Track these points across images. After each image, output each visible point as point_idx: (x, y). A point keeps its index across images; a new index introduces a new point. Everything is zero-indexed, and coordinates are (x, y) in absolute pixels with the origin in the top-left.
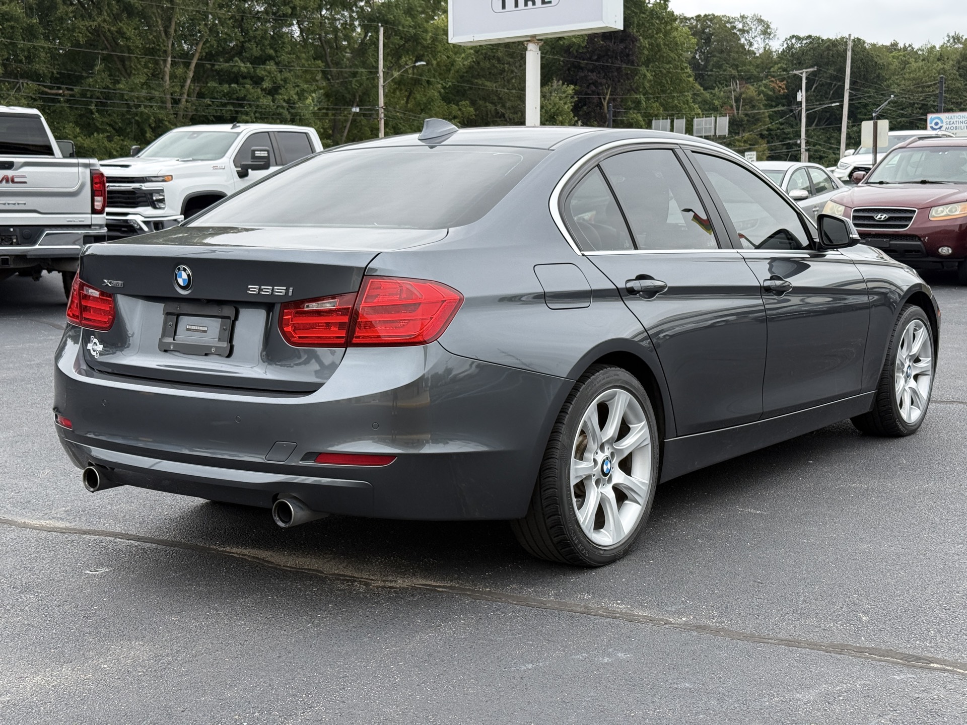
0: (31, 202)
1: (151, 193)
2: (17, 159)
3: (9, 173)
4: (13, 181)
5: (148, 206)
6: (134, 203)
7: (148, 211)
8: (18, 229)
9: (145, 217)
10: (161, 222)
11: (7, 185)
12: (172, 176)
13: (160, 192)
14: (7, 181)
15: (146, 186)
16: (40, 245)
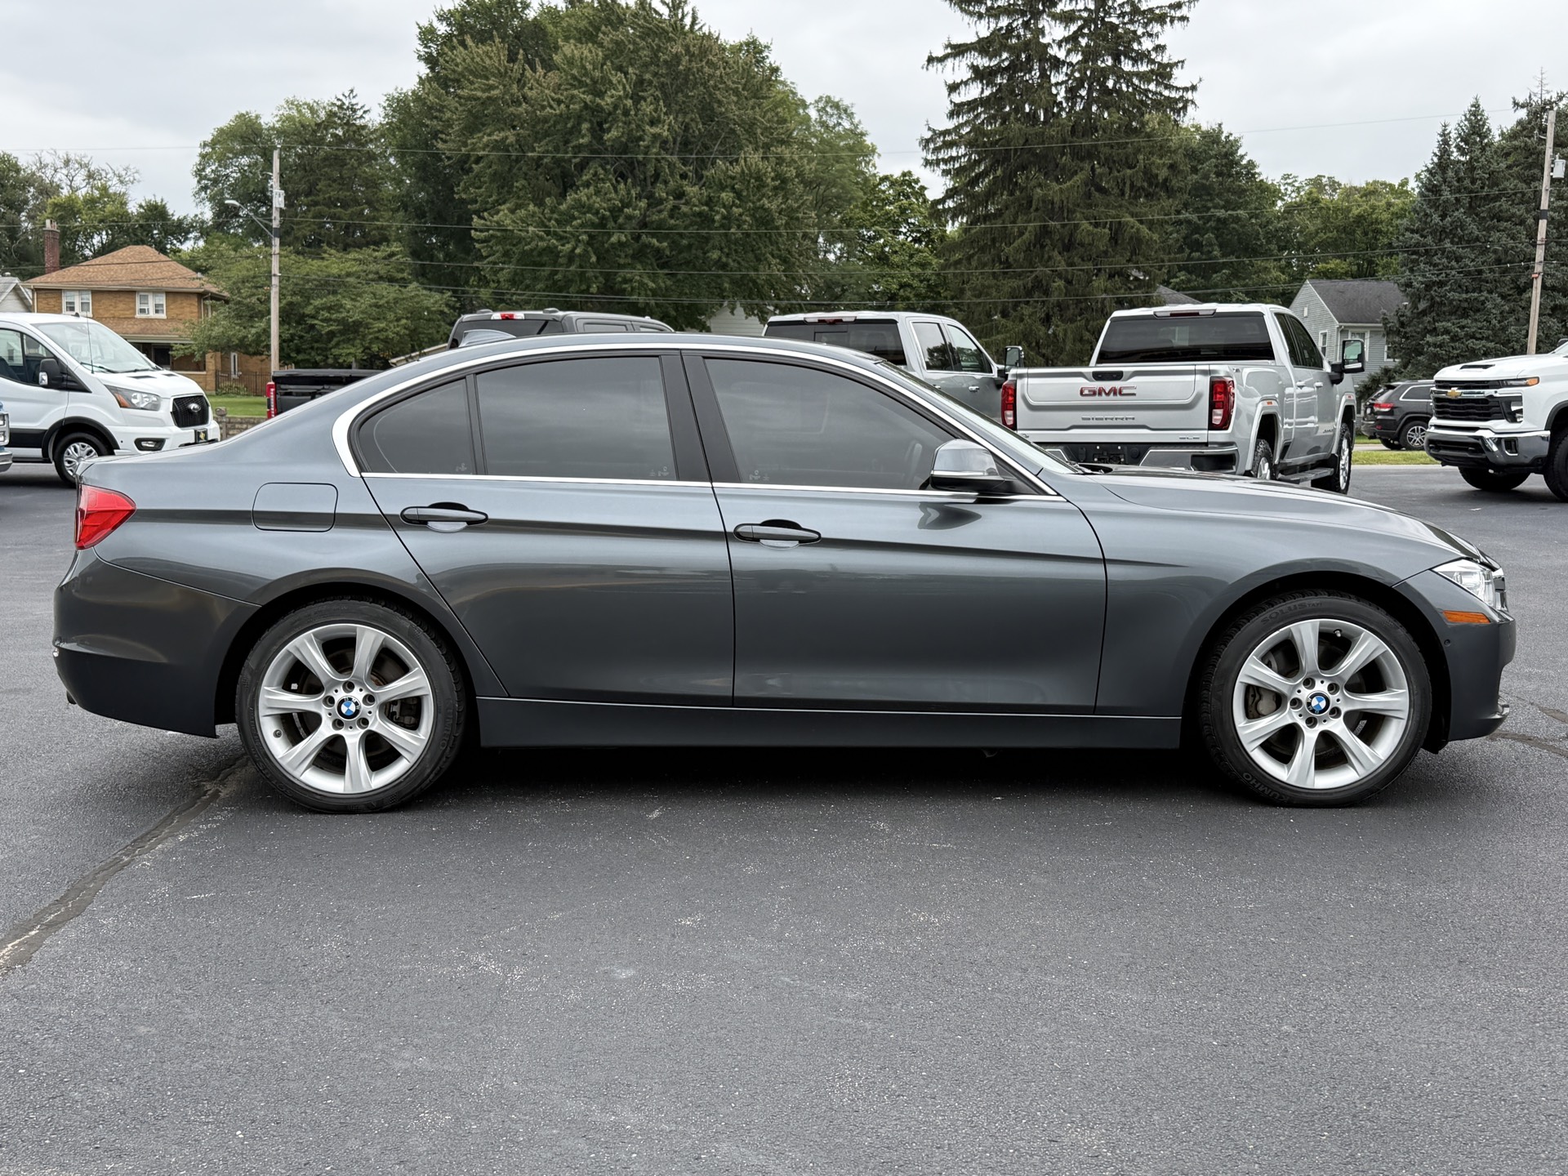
0: (1141, 417)
1: (1509, 401)
2: (1126, 368)
3: (1117, 384)
4: (1120, 394)
5: (1502, 419)
6: (1485, 415)
7: (1501, 425)
8: (1126, 447)
9: (1496, 433)
10: (1515, 440)
11: (1115, 398)
12: (1538, 378)
13: (1519, 399)
14: (1115, 394)
15: (1502, 393)
16: (1145, 464)
